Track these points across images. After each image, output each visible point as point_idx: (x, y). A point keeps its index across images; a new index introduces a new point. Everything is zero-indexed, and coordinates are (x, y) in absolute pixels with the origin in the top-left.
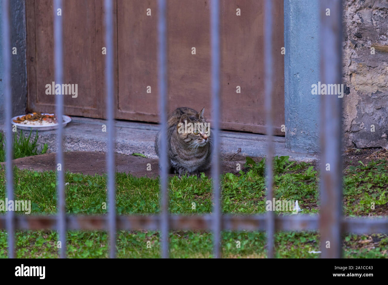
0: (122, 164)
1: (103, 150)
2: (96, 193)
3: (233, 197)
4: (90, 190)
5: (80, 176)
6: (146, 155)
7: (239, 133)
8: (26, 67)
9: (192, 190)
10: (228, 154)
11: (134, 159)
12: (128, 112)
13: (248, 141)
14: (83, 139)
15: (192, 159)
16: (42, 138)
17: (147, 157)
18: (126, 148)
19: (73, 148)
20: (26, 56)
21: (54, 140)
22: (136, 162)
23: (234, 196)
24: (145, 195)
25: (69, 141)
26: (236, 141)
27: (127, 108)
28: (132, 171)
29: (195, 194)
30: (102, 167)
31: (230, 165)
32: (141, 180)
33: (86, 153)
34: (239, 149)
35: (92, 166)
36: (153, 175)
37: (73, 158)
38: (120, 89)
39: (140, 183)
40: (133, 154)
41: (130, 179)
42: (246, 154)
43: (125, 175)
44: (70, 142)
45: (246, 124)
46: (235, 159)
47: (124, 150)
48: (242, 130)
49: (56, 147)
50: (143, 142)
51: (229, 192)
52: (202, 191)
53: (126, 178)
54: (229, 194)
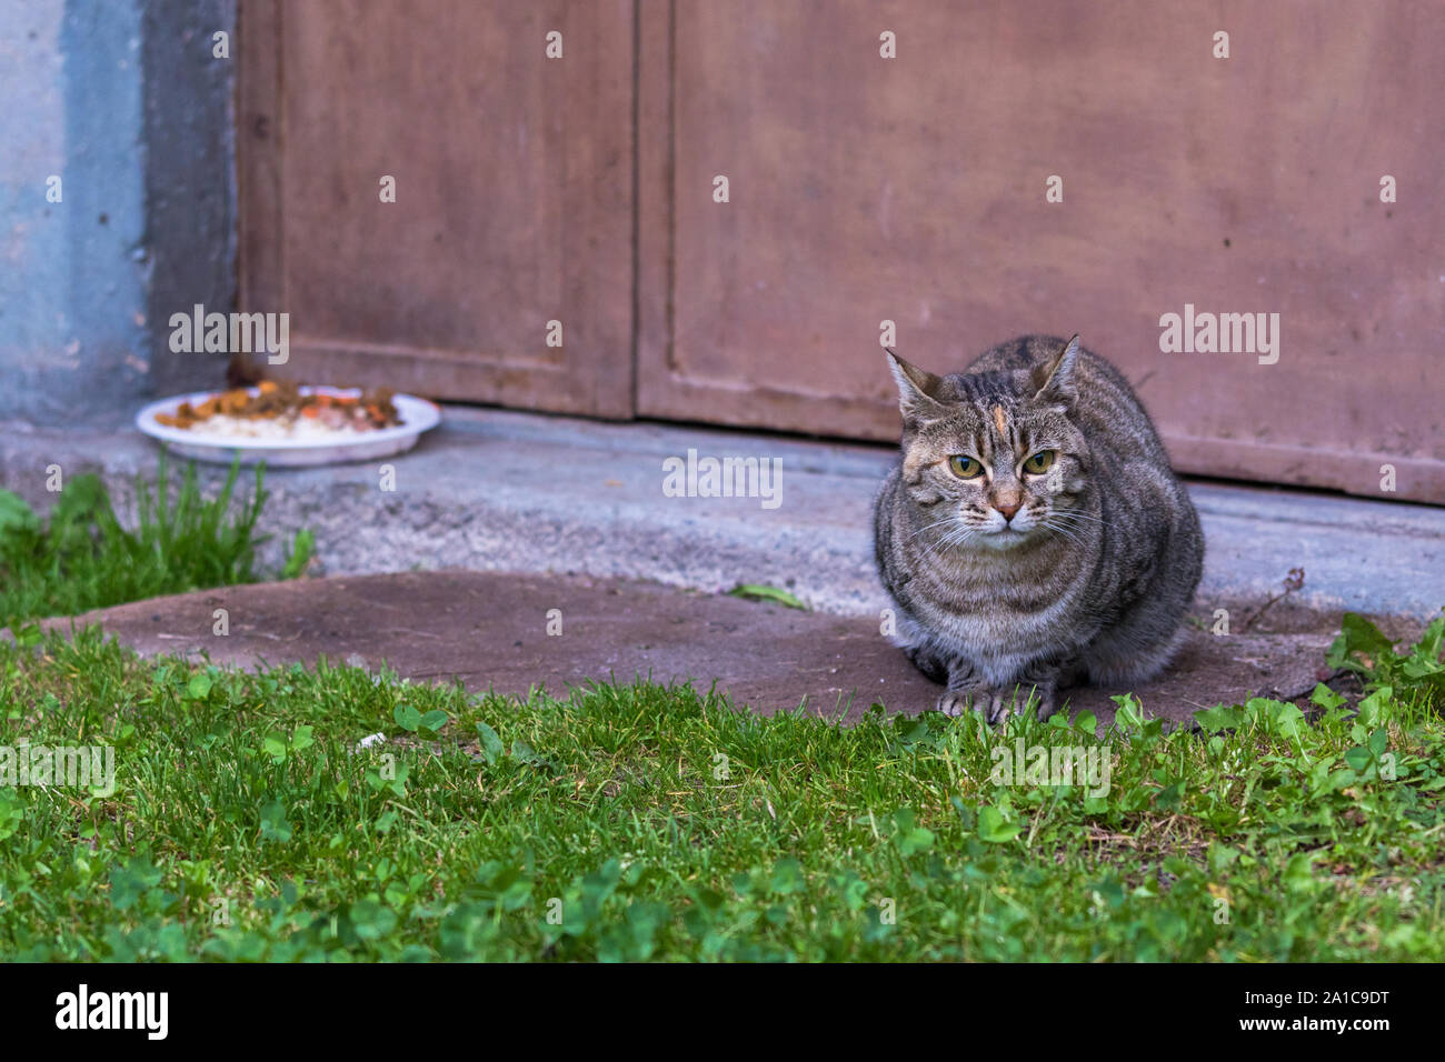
0: (679, 640)
1: (586, 565)
2: (518, 799)
3: (1316, 845)
4: (488, 779)
5: (448, 699)
6: (803, 594)
7: (1276, 495)
8: (232, 167)
9: (1074, 794)
10: (1235, 595)
11: (741, 614)
12: (716, 383)
13: (1327, 535)
14: (491, 513)
15: (977, 608)
16: (292, 504)
17: (806, 605)
18: (701, 561)
19: (436, 554)
20: (231, 112)
21: (348, 516)
22: (749, 629)
23: (1323, 838)
24: (802, 819)
25: (419, 517)
26: (1266, 534)
27: (713, 366)
28: (730, 678)
29: (1089, 820)
30: (573, 654)
31: (1251, 655)
32: (779, 731)
33: (500, 578)
34: (1293, 572)
35: (519, 644)
36: (845, 698)
37: (425, 605)
38: (680, 268)
39: (769, 748)
40: (739, 591)
41: (714, 722)
42: (1330, 600)
43: (691, 699)
44: (426, 525)
45: (1315, 451)
46: (1267, 625)
47: (693, 569)
48: (1290, 478)
49: (357, 548)
50: (787, 529)
51: (1287, 816)
52: (1131, 804)
53: (697, 715)
54: (1291, 826)
